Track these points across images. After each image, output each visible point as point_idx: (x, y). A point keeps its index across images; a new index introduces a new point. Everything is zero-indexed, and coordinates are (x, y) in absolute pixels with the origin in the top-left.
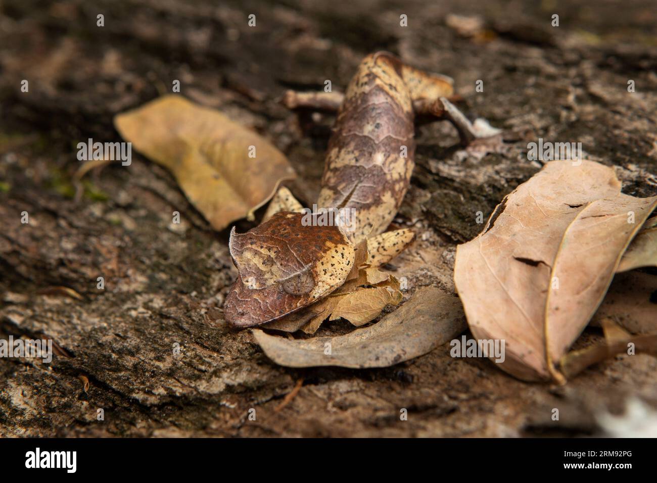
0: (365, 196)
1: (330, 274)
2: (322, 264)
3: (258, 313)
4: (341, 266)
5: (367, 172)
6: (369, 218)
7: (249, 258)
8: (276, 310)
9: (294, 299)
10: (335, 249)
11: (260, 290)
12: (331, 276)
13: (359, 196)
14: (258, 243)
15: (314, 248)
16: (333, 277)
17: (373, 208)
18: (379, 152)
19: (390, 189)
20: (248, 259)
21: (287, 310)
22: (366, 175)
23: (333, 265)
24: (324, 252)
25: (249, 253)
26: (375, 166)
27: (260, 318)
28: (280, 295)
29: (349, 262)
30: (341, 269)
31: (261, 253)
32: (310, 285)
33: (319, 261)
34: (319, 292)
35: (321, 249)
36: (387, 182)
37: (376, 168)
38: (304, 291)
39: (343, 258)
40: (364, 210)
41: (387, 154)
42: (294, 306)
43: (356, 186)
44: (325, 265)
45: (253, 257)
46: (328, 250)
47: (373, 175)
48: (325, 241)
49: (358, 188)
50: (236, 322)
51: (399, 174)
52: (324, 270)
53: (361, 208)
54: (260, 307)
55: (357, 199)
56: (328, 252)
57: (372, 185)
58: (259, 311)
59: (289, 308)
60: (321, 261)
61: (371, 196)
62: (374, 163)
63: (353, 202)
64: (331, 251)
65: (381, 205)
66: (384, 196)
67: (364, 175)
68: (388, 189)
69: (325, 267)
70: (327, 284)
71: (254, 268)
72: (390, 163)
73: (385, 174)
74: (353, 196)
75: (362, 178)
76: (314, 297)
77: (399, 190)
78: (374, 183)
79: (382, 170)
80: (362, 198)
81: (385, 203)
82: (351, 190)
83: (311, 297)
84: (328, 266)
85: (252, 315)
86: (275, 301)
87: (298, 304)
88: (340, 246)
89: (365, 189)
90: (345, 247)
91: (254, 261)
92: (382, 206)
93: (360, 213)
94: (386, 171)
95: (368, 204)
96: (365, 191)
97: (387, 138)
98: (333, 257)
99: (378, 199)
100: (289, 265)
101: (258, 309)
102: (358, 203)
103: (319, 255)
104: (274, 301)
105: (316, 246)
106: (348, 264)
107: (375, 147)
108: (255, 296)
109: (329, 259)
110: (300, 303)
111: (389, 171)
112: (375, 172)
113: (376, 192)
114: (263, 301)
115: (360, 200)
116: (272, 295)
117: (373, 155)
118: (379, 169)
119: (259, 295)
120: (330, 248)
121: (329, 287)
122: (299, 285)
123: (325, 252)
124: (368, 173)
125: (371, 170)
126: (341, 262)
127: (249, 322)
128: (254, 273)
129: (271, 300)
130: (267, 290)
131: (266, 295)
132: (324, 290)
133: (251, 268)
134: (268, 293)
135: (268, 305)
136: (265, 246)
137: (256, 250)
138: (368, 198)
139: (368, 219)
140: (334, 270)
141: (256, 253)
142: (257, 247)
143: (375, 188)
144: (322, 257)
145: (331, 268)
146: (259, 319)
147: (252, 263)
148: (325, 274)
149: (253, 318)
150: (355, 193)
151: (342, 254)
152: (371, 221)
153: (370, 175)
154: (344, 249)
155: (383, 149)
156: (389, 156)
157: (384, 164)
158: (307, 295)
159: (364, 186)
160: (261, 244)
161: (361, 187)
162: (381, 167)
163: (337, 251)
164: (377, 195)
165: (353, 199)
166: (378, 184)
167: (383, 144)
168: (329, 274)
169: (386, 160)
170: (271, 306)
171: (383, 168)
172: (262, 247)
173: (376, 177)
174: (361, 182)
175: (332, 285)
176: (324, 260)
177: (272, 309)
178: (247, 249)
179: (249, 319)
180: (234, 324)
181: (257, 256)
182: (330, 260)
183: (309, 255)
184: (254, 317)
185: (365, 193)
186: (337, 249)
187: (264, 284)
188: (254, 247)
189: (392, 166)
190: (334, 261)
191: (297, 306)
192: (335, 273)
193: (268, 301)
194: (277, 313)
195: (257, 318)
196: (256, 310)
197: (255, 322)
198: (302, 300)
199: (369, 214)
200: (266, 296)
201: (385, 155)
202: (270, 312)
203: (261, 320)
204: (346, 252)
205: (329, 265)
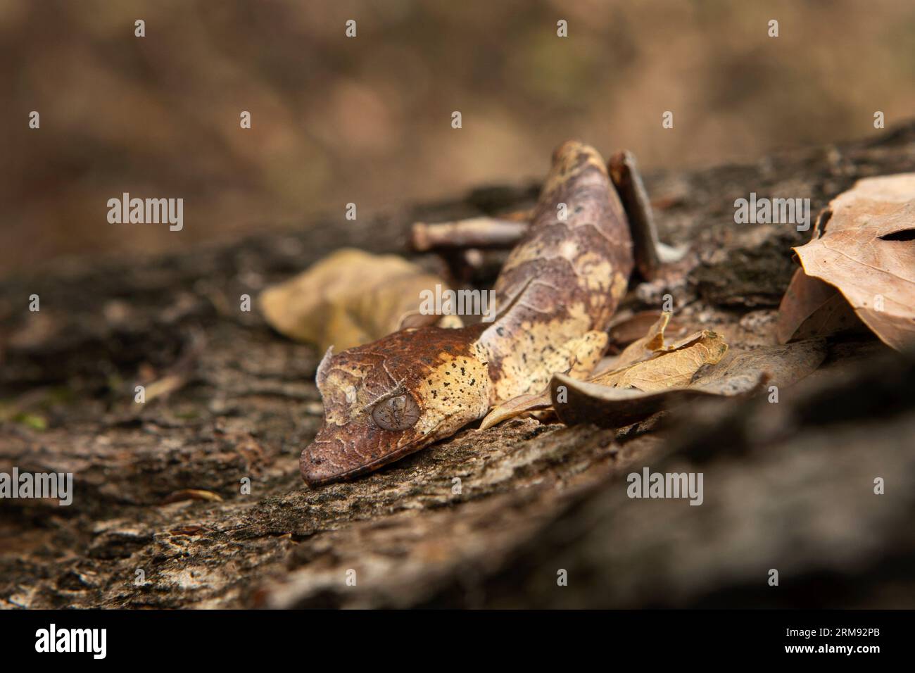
0: (541, 300)
1: (443, 397)
2: (430, 382)
3: (340, 458)
4: (461, 386)
5: (547, 264)
6: (549, 337)
7: (335, 384)
8: (366, 453)
9: (392, 436)
10: (452, 362)
11: (343, 426)
12: (445, 400)
13: (531, 299)
14: (350, 364)
15: (419, 361)
16: (448, 402)
17: (554, 323)
18: (570, 240)
19: (583, 301)
20: (335, 386)
21: (383, 453)
22: (545, 269)
23: (446, 385)
24: (433, 367)
25: (336, 377)
26: (560, 258)
27: (342, 466)
28: (372, 431)
29: (474, 381)
30: (461, 390)
31: (352, 376)
32: (413, 413)
33: (425, 378)
34: (427, 425)
35: (429, 363)
36: (578, 288)
37: (562, 262)
38: (405, 424)
39: (463, 374)
40: (540, 322)
41: (583, 249)
42: (392, 447)
43: (529, 283)
44: (434, 384)
45: (341, 382)
46: (441, 364)
47: (556, 271)
48: (440, 352)
49: (531, 285)
50: (310, 474)
51: (600, 284)
52: (432, 392)
53: (535, 318)
54: (343, 450)
55: (528, 302)
56: (440, 367)
57: (553, 286)
58: (341, 456)
59: (385, 450)
60: (427, 379)
61: (550, 303)
62: (560, 254)
63: (522, 306)
64: (445, 366)
65: (568, 321)
66: (572, 307)
67: (542, 268)
68: (578, 299)
69: (434, 387)
70: (439, 412)
71: (341, 398)
72: (587, 263)
73: (575, 276)
74: (523, 297)
75: (539, 273)
76: (423, 433)
77: (597, 306)
78: (556, 283)
79: (570, 267)
80: (536, 302)
81: (574, 319)
82: (520, 289)
83: (419, 433)
84: (439, 387)
85: (332, 463)
86: (365, 440)
87: (399, 445)
88: (460, 359)
89: (542, 289)
90: (468, 360)
91: (341, 388)
92: (568, 323)
93: (532, 326)
94: (578, 270)
95: (546, 314)
96: (541, 293)
97: (587, 226)
98: (448, 373)
99: (562, 310)
100: (377, 385)
101: (339, 454)
102: (529, 309)
103: (425, 370)
104: (362, 441)
105: (422, 359)
106: (472, 384)
107: (566, 234)
108: (338, 437)
109: (440, 376)
110: (402, 442)
111: (583, 273)
112: (559, 268)
113: (559, 299)
114: (347, 441)
115: (533, 305)
116: (361, 432)
117: (560, 243)
118: (567, 264)
119: (342, 433)
120: (444, 362)
121: (442, 417)
122: (396, 414)
123: (436, 366)
124: (549, 267)
125: (553, 263)
126: (460, 381)
127: (328, 473)
128: (341, 405)
129: (358, 439)
130: (351, 425)
131: (351, 432)
132: (436, 421)
133: (337, 398)
134: (354, 430)
135: (355, 447)
136: (358, 367)
137: (346, 373)
138: (546, 305)
139: (547, 338)
140: (449, 392)
141: (346, 376)
142: (348, 368)
143: (558, 292)
144: (430, 373)
145: (443, 389)
146: (342, 468)
147: (339, 392)
148: (434, 398)
149: (333, 467)
150: (527, 292)
151: (463, 369)
152: (552, 342)
153: (551, 270)
154: (465, 362)
155: (577, 238)
156: (585, 253)
157: (575, 260)
158: (411, 430)
159: (541, 285)
160: (353, 364)
161: (535, 285)
162: (569, 262)
163: (454, 366)
164: (561, 303)
165: (523, 301)
166: (563, 287)
167: (579, 232)
168: (440, 397)
169: (580, 255)
170: (358, 448)
171: (573, 266)
172: (354, 368)
173: (560, 274)
174: (537, 277)
175: (446, 413)
176: (432, 377)
177: (360, 452)
178: (333, 371)
179: (327, 468)
180: (308, 477)
181: (346, 381)
182: (443, 378)
183: (407, 371)
184: (335, 465)
185: (541, 296)
186: (455, 362)
187: (348, 417)
188: (344, 368)
189: (589, 268)
190: (448, 379)
191: (397, 446)
192: (452, 396)
193: (353, 441)
194: (368, 458)
195: (338, 466)
196: (337, 454)
197: (337, 472)
198: (404, 437)
199: (549, 330)
200: (350, 434)
201: (578, 248)
202: (356, 456)
203: (344, 468)
204: (468, 368)
205: (441, 384)
